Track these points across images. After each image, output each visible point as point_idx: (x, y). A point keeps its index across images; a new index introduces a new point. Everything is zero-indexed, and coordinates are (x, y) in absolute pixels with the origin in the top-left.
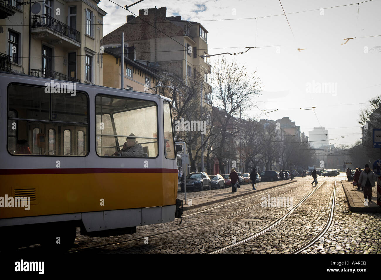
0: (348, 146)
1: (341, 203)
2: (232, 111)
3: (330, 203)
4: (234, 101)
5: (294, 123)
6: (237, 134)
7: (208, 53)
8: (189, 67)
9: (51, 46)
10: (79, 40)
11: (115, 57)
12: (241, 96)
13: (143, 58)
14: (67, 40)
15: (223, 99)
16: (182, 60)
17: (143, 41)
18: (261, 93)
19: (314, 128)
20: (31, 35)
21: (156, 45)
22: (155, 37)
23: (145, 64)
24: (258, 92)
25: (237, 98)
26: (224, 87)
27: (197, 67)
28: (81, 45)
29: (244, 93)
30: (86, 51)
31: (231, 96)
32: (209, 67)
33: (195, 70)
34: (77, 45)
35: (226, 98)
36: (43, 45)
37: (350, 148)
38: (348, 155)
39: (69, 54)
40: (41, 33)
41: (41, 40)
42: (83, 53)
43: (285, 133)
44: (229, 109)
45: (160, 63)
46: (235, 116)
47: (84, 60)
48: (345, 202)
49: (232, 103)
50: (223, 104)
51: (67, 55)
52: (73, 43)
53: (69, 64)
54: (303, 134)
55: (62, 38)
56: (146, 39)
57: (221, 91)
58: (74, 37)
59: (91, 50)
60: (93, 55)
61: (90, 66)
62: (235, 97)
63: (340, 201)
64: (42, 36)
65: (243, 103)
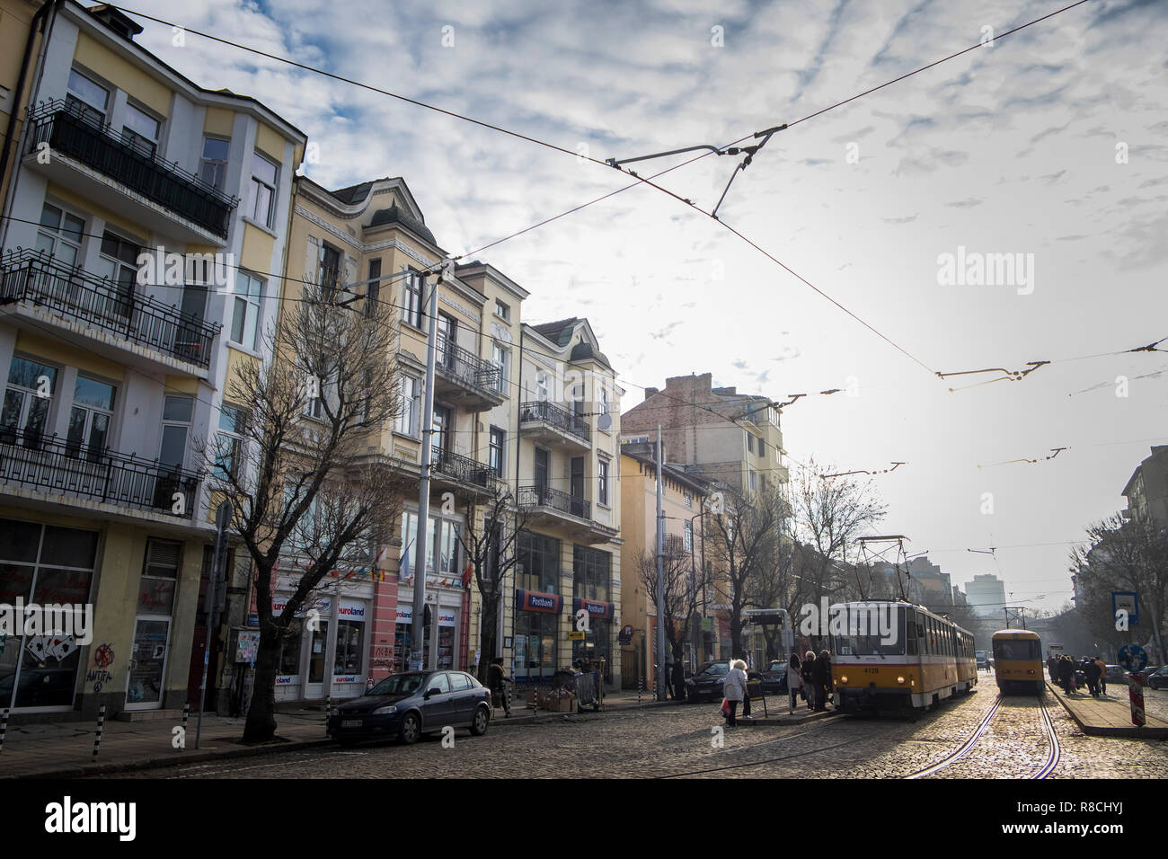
0: (1047, 613)
1: (1061, 721)
2: (832, 549)
3: (1042, 720)
4: (835, 532)
5: (938, 568)
6: (843, 590)
7: (784, 448)
8: (752, 473)
9: (547, 449)
10: (588, 439)
11: (638, 462)
12: (847, 523)
13: (673, 458)
14: (571, 438)
15: (816, 529)
16: (740, 462)
17: (673, 431)
18: (883, 516)
19: (976, 577)
20: (521, 433)
21: (695, 436)
22: (694, 423)
23: (682, 470)
24: (878, 516)
25: (841, 527)
26: (814, 507)
27: (767, 472)
28: (591, 446)
29: (852, 518)
30: (599, 455)
31: (828, 522)
32: (786, 470)
33: (763, 477)
34: (587, 445)
35: (820, 527)
36: (536, 448)
37: (1051, 616)
38: (1048, 631)
39: (573, 459)
40: (535, 430)
41: (534, 440)
42: (595, 459)
43: (924, 588)
44: (826, 545)
45: (702, 466)
46: (837, 559)
47: (596, 469)
48: (1069, 719)
49: (831, 536)
50: (814, 537)
51: (570, 461)
52: (581, 443)
53: (573, 476)
54: (956, 588)
55: (566, 436)
56: (679, 426)
57: (811, 515)
58: (582, 434)
59: (607, 454)
60: (609, 460)
61: (605, 478)
62: (836, 524)
63: (1059, 716)
64: (536, 435)
65: (850, 536)
